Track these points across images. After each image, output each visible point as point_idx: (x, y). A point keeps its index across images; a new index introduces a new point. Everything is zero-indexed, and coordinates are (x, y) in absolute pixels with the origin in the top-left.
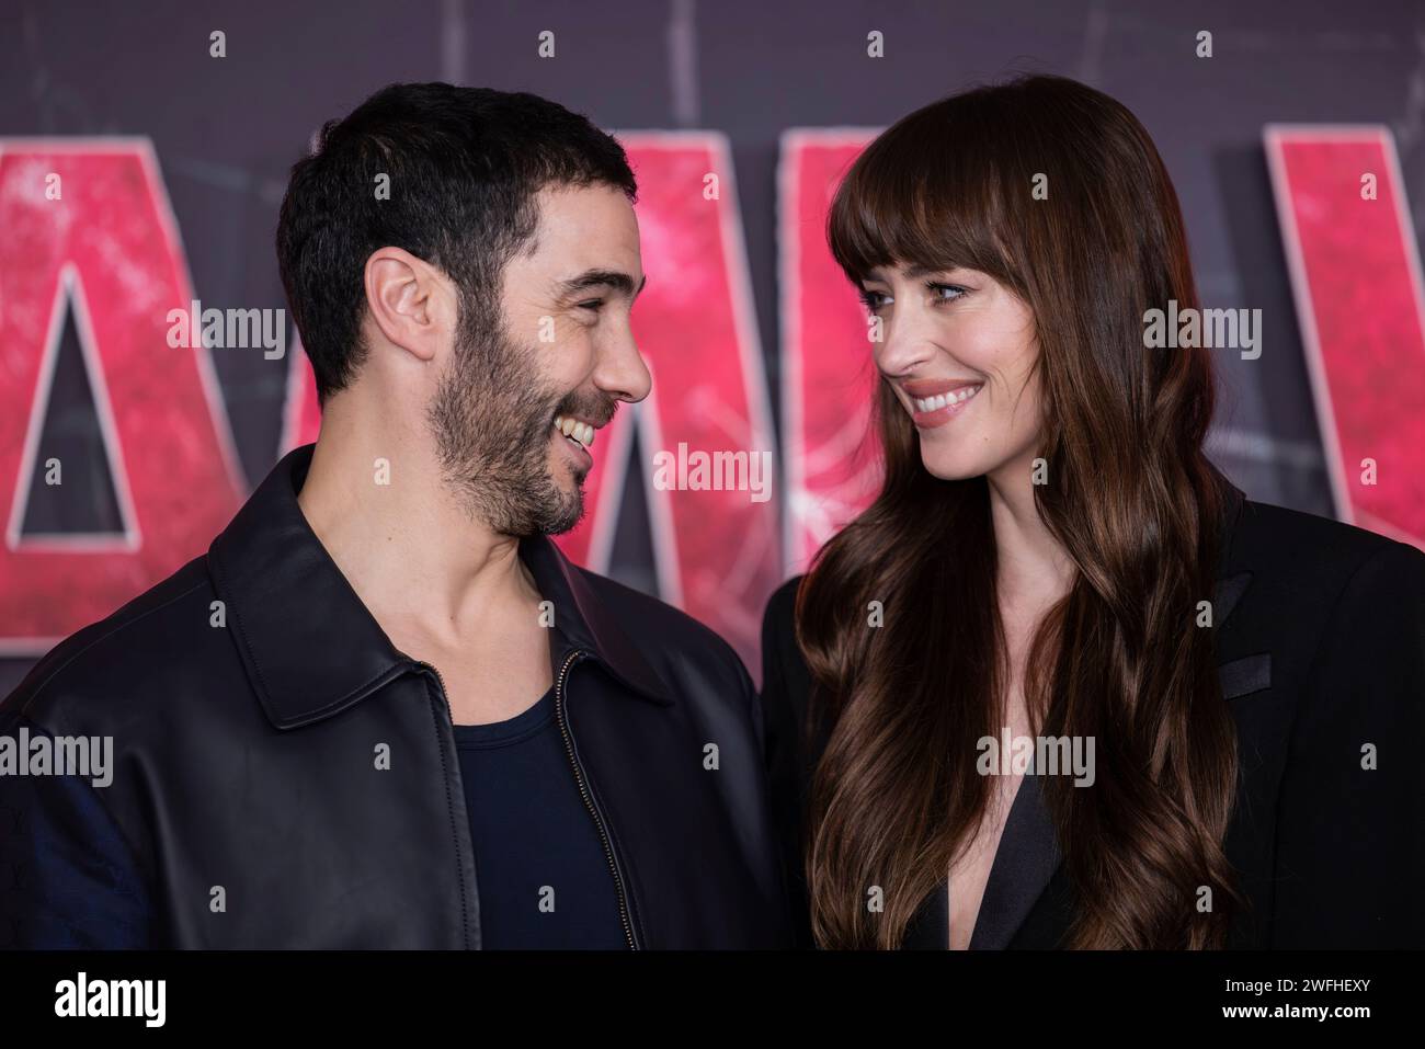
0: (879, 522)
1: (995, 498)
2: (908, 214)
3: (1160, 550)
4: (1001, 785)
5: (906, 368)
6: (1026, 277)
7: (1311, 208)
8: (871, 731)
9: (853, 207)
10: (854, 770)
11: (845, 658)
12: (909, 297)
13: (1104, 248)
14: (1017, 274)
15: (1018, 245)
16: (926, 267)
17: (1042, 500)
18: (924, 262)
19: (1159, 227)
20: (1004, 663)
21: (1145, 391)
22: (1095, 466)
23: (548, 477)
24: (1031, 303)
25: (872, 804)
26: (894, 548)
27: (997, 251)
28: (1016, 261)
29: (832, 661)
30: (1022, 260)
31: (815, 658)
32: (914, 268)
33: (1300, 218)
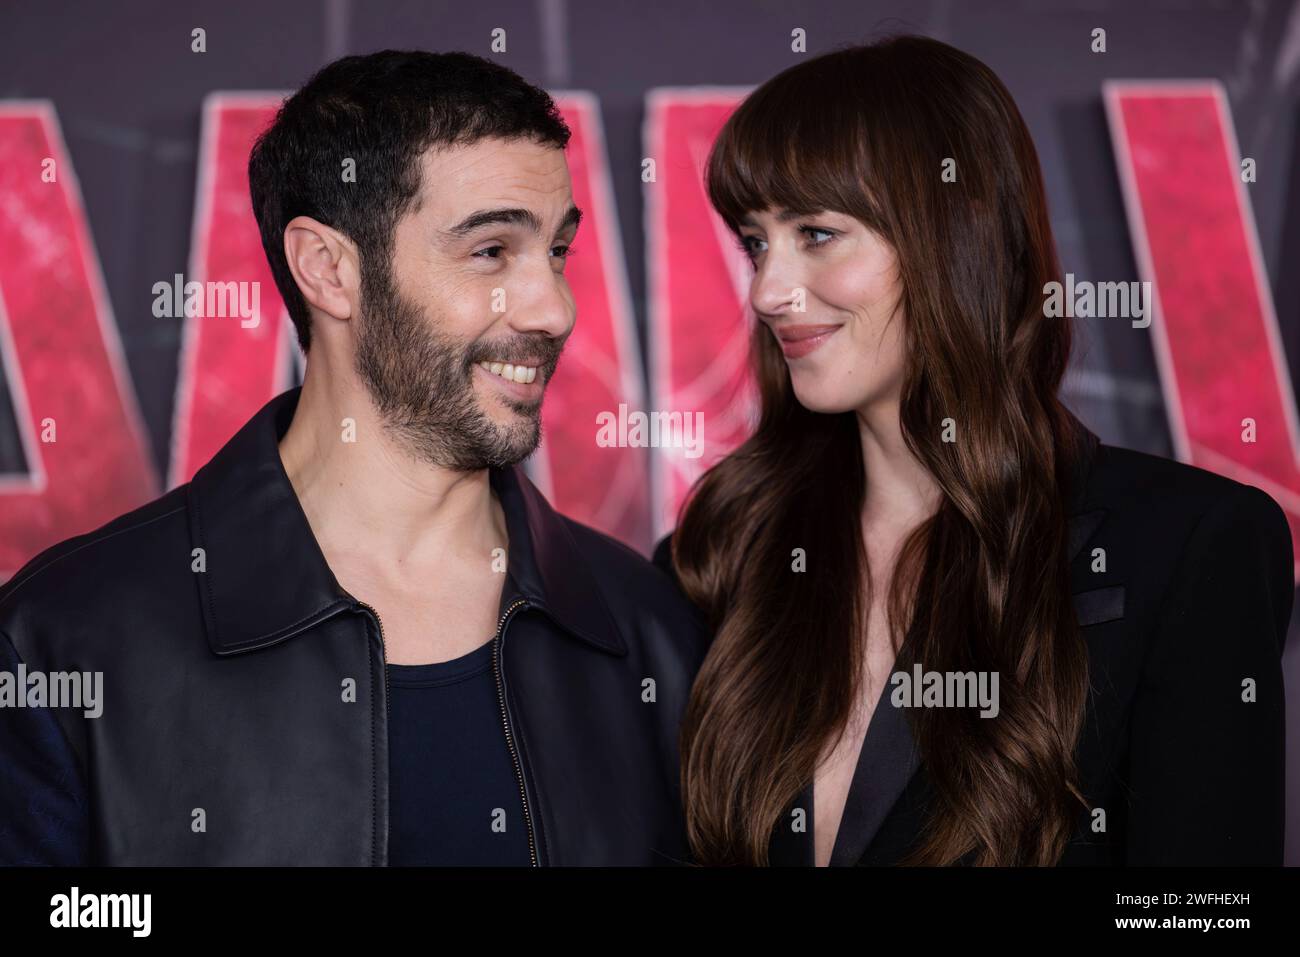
0: (755, 455)
1: (864, 429)
2: (780, 162)
3: (1019, 481)
4: (862, 694)
5: (778, 307)
6: (891, 220)
7: (1148, 159)
8: (741, 650)
9: (728, 156)
10: (726, 685)
11: (717, 581)
12: (782, 241)
13: (964, 194)
14: (883, 218)
15: (884, 192)
16: (797, 211)
17: (908, 428)
18: (795, 206)
19: (1018, 175)
20: (866, 585)
21: (1003, 328)
22: (958, 397)
23: (482, 415)
24: (896, 247)
25: (742, 716)
26: (766, 481)
27: (864, 195)
28: (882, 206)
29: (704, 581)
30: (887, 203)
31: (688, 579)
32: (786, 212)
33: (1137, 166)
